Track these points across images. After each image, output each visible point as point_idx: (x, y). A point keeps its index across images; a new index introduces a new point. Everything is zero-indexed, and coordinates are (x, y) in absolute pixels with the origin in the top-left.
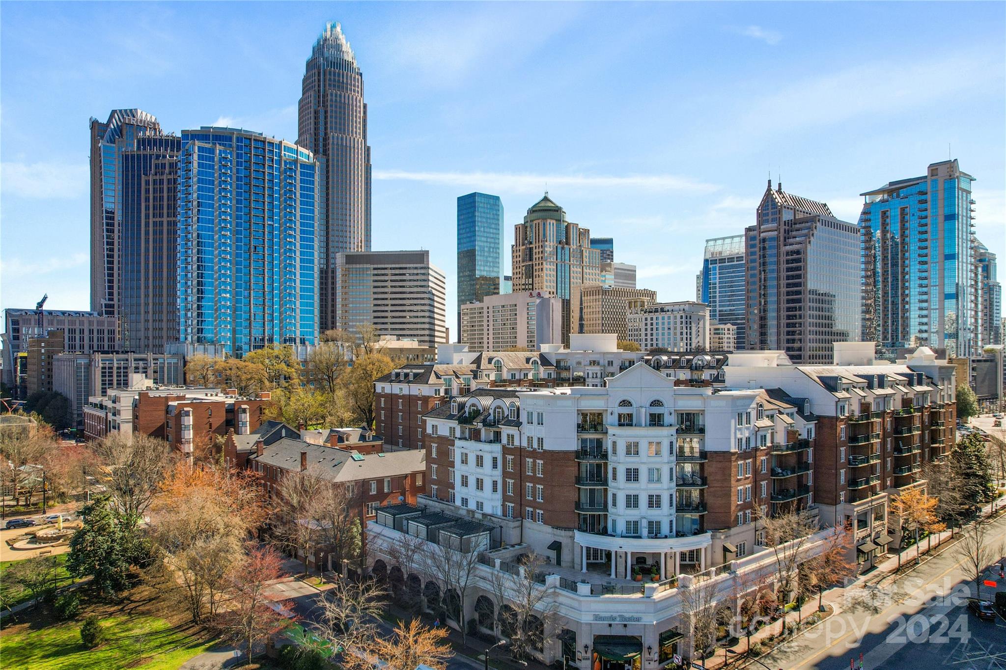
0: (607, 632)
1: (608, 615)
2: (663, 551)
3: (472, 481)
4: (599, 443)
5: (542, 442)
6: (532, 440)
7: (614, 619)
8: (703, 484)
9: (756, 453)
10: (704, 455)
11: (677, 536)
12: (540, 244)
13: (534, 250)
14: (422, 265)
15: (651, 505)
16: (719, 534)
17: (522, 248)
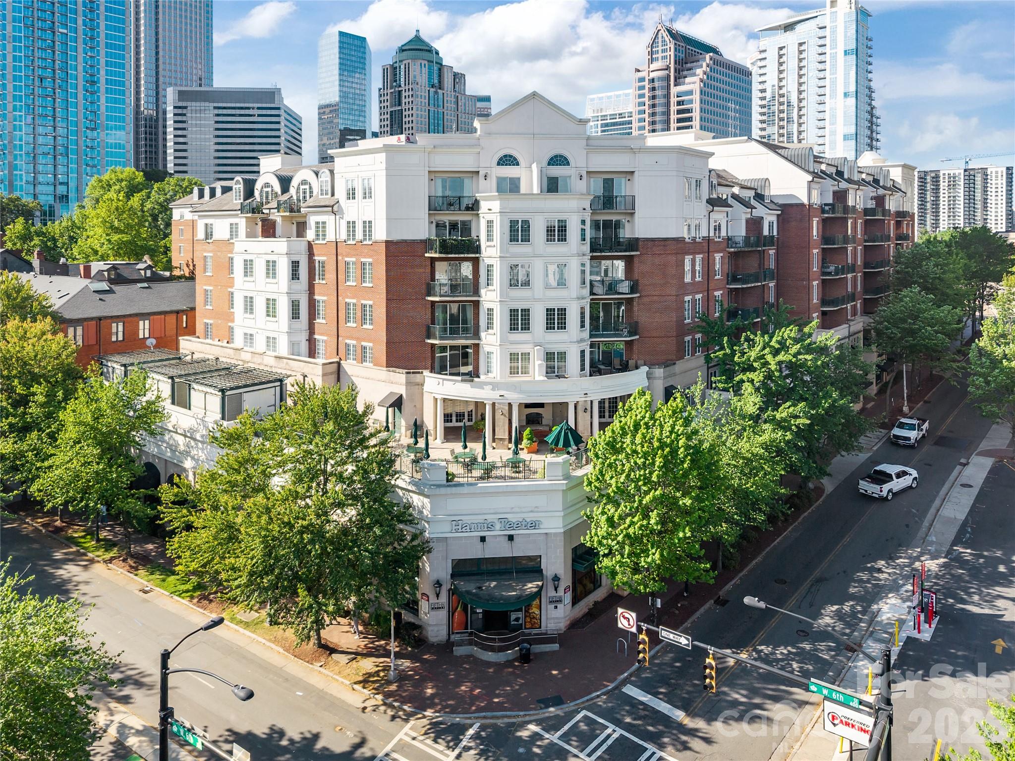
0: (476, 552)
1: (480, 519)
2: (571, 400)
3: (260, 305)
4: (466, 228)
5: (370, 227)
6: (354, 227)
7: (491, 526)
8: (633, 290)
9: (706, 246)
10: (634, 244)
11: (591, 375)
12: (410, 87)
13: (404, 94)
14: (272, 105)
15: (550, 326)
16: (659, 372)
17: (389, 91)
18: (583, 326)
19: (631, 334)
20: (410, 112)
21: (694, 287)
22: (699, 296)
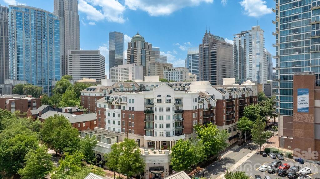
0: (153, 166)
1: (154, 160)
3: (112, 122)
4: (151, 108)
5: (134, 108)
6: (130, 108)
7: (156, 161)
8: (183, 120)
9: (198, 111)
10: (183, 111)
11: (175, 136)
12: (136, 49)
13: (134, 51)
14: (97, 55)
15: (167, 127)
16: (188, 135)
17: (130, 50)
18: (173, 127)
19: (183, 128)
20: (136, 56)
21: (195, 119)
22: (196, 120)
